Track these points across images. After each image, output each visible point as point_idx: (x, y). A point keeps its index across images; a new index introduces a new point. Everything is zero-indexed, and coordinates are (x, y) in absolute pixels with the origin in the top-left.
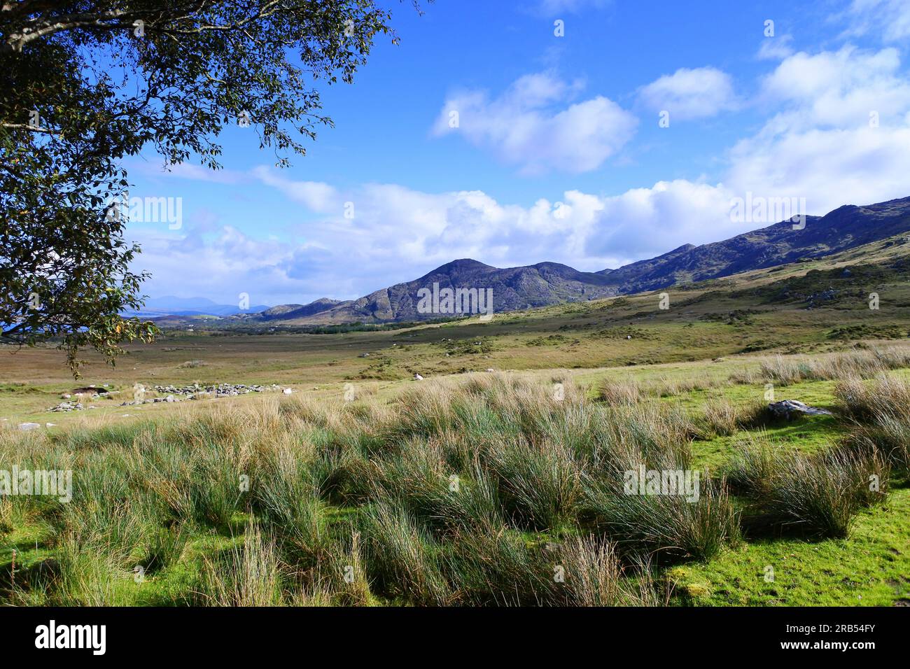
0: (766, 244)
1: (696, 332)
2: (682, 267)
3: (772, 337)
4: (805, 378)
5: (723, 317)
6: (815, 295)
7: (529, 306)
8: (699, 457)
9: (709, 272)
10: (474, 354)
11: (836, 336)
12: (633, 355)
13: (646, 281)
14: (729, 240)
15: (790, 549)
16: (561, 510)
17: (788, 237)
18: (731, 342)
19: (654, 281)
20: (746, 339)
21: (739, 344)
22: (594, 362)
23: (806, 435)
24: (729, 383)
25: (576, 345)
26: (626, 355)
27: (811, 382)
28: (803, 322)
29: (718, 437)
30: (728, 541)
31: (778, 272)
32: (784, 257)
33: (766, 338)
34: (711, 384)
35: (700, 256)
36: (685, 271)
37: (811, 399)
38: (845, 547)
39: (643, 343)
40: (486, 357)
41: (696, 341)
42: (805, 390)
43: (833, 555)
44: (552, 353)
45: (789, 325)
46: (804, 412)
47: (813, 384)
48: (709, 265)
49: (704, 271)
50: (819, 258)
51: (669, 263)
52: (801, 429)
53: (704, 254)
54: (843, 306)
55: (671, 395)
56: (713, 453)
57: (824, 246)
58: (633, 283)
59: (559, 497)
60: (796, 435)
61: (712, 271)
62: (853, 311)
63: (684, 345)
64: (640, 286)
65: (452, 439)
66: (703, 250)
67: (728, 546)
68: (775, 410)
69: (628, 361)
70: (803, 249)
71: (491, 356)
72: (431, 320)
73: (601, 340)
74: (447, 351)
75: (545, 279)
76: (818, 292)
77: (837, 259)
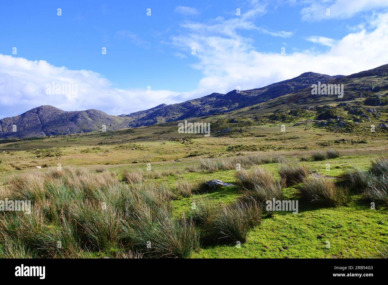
0: (200, 106)
1: (167, 147)
2: (160, 115)
3: (202, 150)
4: (220, 169)
5: (180, 140)
6: (221, 131)
7: (82, 132)
8: (175, 208)
9: (173, 118)
10: (52, 157)
11: (230, 149)
12: (136, 157)
13: (143, 121)
14: (183, 103)
15: (222, 250)
16: (110, 239)
17: (210, 103)
18: (183, 152)
19: (146, 121)
20: (190, 151)
21: (187, 153)
22: (117, 161)
23: (224, 196)
24: (186, 172)
25: (107, 153)
26: (132, 158)
27: (223, 171)
28: (216, 143)
29: (183, 198)
30: (194, 249)
31: (205, 119)
32: (208, 112)
33: (199, 150)
34: (178, 172)
35: (169, 110)
36: (162, 117)
37: (224, 179)
38: (245, 247)
39: (141, 152)
40: (58, 159)
41: (167, 151)
42: (220, 175)
43: (240, 251)
44: (94, 157)
45: (209, 144)
46: (222, 185)
47: (224, 172)
48: (173, 114)
49: (171, 117)
50: (223, 113)
51: (155, 113)
52: (221, 193)
53: (171, 109)
54: (233, 136)
55: (159, 178)
56: (182, 206)
57: (225, 108)
58: (136, 122)
59: (109, 232)
60: (219, 196)
61: (175, 117)
62: (238, 138)
63: (161, 153)
64: (140, 124)
65: (47, 204)
66: (170, 107)
67: (194, 251)
68: (209, 184)
69: (133, 161)
70: (216, 109)
71: (61, 158)
72: (27, 138)
73: (120, 150)
74: (36, 155)
75: (91, 118)
76: (223, 129)
77: (231, 114)
